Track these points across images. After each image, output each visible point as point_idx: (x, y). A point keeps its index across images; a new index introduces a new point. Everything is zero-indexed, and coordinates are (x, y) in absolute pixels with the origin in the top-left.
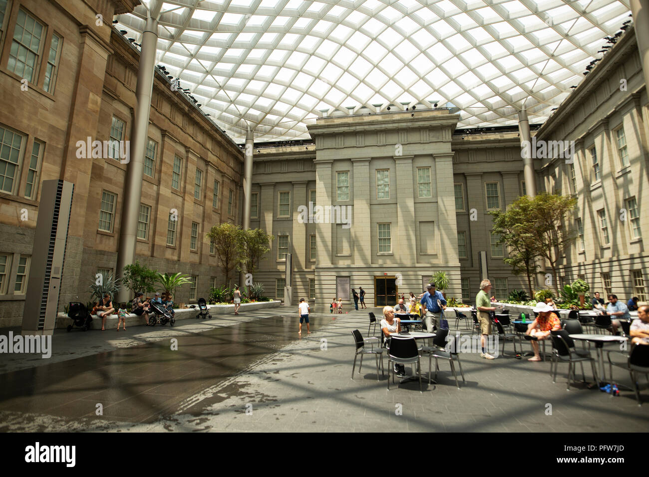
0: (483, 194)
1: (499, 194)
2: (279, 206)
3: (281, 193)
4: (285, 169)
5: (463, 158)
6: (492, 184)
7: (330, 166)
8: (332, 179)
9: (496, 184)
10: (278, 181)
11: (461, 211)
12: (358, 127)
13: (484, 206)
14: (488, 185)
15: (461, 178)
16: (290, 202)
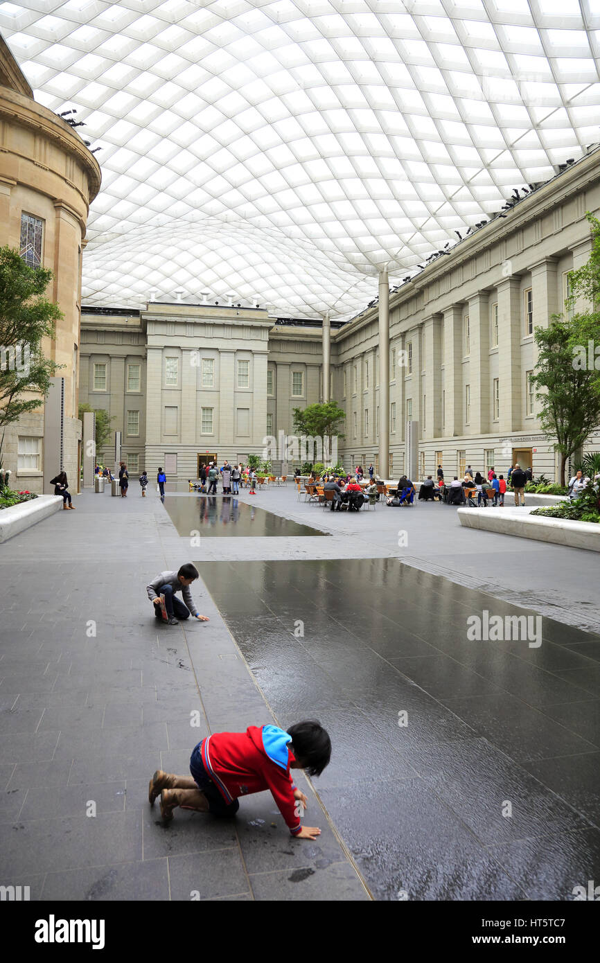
0: (290, 382)
1: (303, 383)
2: (94, 379)
3: (97, 365)
4: (101, 340)
5: (276, 348)
6: (297, 373)
7: (161, 351)
8: (162, 364)
9: (301, 373)
10: (94, 352)
11: (271, 395)
12: (189, 319)
13: (290, 392)
14: (294, 373)
15: (273, 365)
16: (106, 374)
